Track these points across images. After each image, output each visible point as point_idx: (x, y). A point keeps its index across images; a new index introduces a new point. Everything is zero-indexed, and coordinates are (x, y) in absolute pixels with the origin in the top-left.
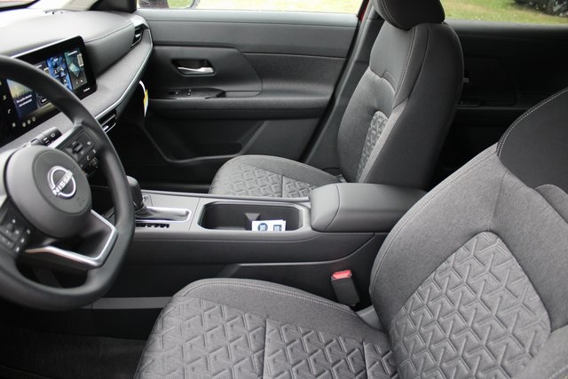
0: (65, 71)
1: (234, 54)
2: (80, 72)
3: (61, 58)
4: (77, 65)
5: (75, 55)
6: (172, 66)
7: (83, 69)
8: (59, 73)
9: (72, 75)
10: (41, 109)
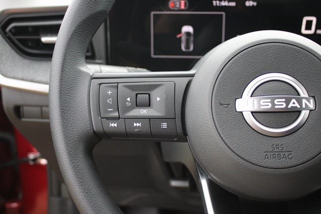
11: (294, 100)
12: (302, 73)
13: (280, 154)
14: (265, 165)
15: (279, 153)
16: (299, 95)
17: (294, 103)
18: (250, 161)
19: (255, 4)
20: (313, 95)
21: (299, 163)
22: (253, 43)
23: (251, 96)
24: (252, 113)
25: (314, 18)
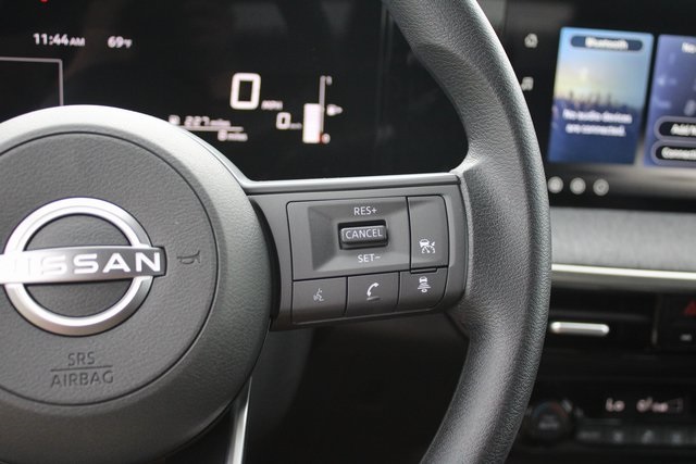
10: (643, 173)
11: (117, 256)
12: (139, 197)
13: (86, 374)
14: (52, 399)
15: (86, 371)
16: (130, 244)
17: (116, 263)
18: (18, 391)
19: (128, 43)
20: (161, 244)
21: (128, 388)
22: (32, 133)
23: (25, 249)
24: (26, 286)
25: (256, 79)
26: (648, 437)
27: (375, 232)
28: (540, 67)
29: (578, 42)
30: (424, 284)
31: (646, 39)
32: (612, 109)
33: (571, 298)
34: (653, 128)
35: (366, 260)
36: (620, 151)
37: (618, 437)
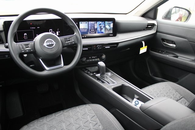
0: (103, 27)
1: (185, 41)
2: (110, 29)
3: (103, 23)
4: (110, 26)
5: (110, 23)
6: (161, 41)
7: (112, 28)
8: (101, 27)
9: (106, 29)
10: (89, 35)
17: (52, 43)
19: (39, 28)
20: (55, 42)
24: (47, 45)
25: (51, 30)
26: (93, 60)
27: (69, 40)
28: (79, 26)
29: (81, 23)
30: (73, 43)
31: (87, 22)
32: (85, 29)
33: (84, 46)
34: (89, 30)
35: (69, 42)
36: (87, 33)
37: (91, 60)
